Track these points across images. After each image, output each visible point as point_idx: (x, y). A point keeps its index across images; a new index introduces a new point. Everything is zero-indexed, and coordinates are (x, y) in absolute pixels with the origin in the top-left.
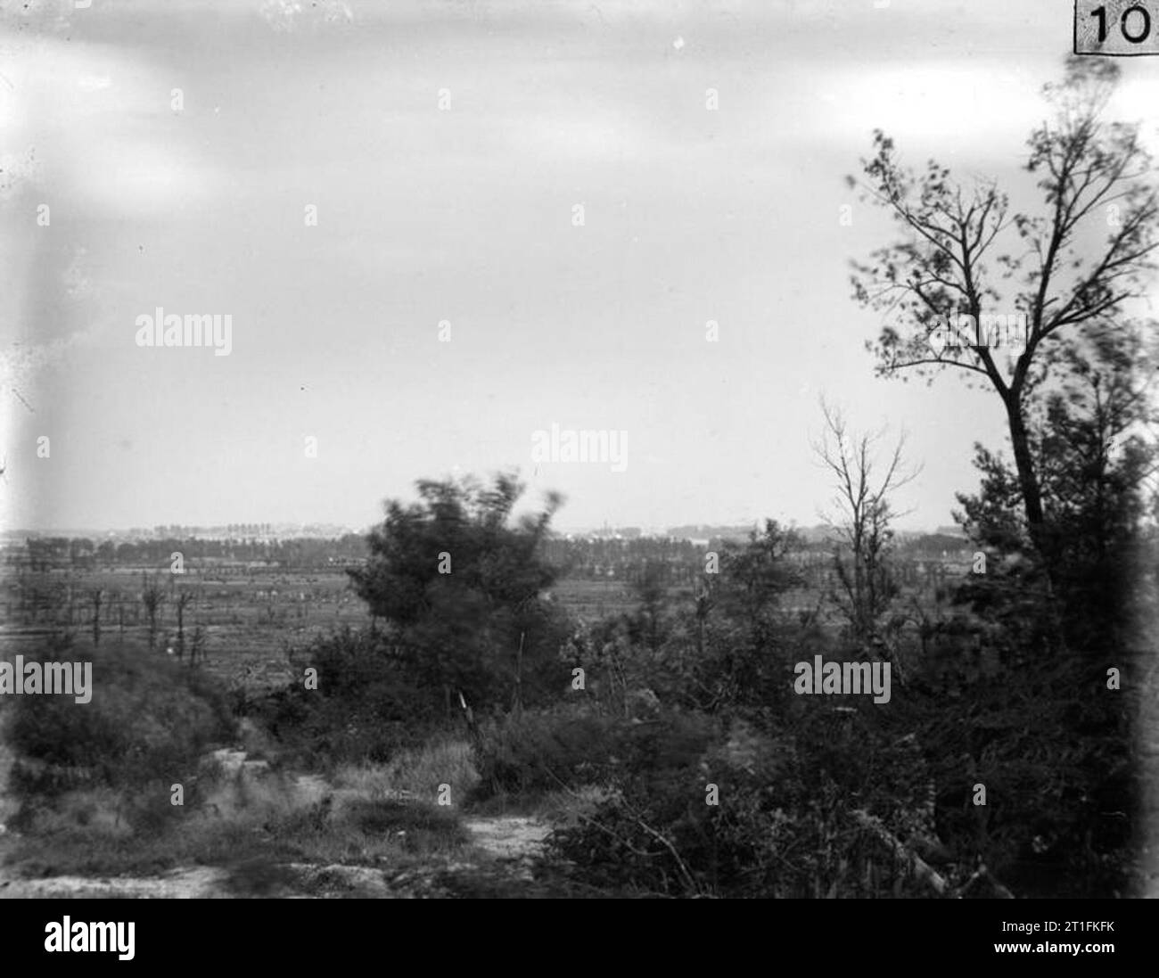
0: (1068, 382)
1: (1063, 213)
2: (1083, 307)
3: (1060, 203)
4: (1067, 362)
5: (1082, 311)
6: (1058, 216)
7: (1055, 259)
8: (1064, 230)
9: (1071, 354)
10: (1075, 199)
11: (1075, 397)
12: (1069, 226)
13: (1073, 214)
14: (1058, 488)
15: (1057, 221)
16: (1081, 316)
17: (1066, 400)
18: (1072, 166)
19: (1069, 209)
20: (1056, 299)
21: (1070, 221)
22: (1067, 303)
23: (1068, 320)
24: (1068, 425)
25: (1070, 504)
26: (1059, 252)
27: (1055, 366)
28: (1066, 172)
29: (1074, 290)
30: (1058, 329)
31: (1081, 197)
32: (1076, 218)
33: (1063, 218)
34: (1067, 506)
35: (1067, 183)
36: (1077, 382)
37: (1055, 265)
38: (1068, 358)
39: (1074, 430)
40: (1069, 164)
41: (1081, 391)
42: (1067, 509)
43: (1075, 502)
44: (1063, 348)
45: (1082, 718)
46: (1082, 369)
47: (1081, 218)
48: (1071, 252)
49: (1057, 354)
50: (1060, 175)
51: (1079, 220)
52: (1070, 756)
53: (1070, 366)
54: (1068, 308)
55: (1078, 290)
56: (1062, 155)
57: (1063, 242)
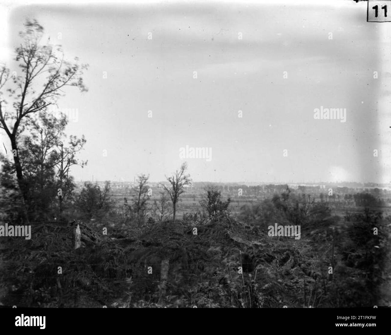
0: (33, 132)
1: (29, 75)
2: (36, 107)
3: (28, 72)
4: (32, 125)
5: (35, 109)
6: (27, 76)
7: (26, 91)
8: (29, 81)
9: (33, 122)
10: (33, 71)
11: (35, 137)
12: (31, 80)
13: (32, 76)
14: (28, 168)
15: (27, 78)
16: (35, 110)
17: (31, 138)
18: (31, 60)
19: (31, 74)
20: (27, 104)
21: (31, 78)
22: (31, 106)
23: (31, 111)
24: (32, 146)
25: (32, 173)
26: (28, 88)
27: (28, 126)
28: (29, 62)
29: (33, 101)
30: (29, 114)
31: (35, 70)
32: (33, 77)
33: (29, 77)
34: (31, 174)
35: (30, 65)
36: (35, 131)
37: (26, 93)
38: (32, 124)
39: (34, 148)
40: (30, 59)
41: (37, 135)
42: (31, 175)
43: (34, 172)
44: (31, 121)
45: (32, 245)
46: (37, 128)
47: (35, 77)
48: (32, 89)
49: (28, 122)
50: (27, 62)
51: (34, 78)
52: (28, 258)
53: (33, 126)
54: (31, 107)
55: (34, 102)
56: (27, 56)
57: (29, 85)
